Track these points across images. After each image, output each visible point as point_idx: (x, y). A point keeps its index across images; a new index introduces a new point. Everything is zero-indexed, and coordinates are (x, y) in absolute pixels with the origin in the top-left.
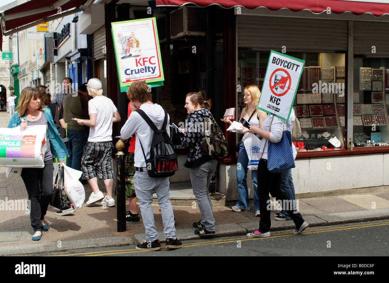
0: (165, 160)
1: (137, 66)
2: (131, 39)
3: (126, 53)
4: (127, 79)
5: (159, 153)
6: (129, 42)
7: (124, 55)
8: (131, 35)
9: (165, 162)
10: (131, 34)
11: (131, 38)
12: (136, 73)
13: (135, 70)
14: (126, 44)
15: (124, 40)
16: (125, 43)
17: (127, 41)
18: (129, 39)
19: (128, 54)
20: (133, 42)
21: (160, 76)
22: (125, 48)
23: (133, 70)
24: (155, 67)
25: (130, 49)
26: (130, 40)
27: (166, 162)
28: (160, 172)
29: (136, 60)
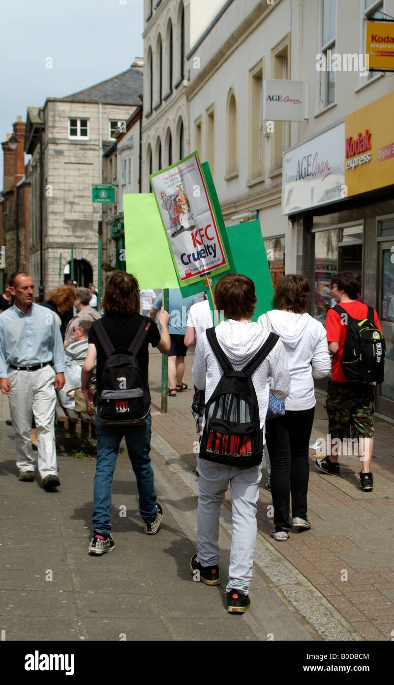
0: (223, 430)
1: (195, 246)
2: (179, 198)
3: (176, 225)
4: (187, 272)
5: (219, 416)
6: (176, 203)
7: (174, 230)
8: (176, 191)
9: (220, 433)
10: (177, 189)
11: (177, 196)
12: (195, 260)
13: (193, 254)
14: (172, 209)
15: (169, 203)
16: (172, 206)
17: (173, 202)
18: (175, 200)
19: (179, 227)
20: (182, 203)
21: (224, 262)
22: (173, 217)
23: (190, 255)
24: (215, 245)
25: (179, 216)
26: (177, 200)
27: (222, 434)
28: (211, 451)
29: (192, 234)
